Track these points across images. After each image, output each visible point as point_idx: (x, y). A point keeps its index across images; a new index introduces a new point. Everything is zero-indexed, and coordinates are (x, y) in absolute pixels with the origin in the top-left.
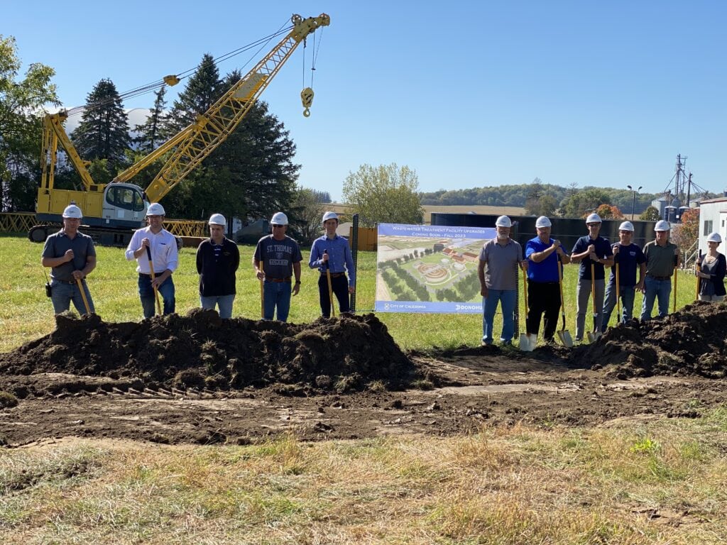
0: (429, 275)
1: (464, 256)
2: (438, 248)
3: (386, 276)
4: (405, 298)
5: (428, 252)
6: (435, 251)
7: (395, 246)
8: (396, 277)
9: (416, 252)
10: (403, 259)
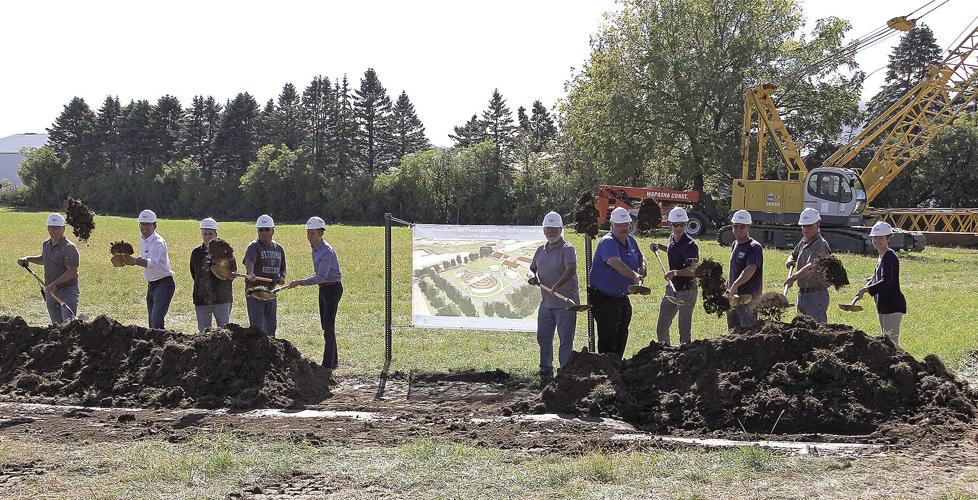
0: (476, 285)
1: (518, 262)
2: (486, 251)
3: (423, 286)
4: (446, 312)
5: (473, 257)
6: (482, 257)
7: (430, 251)
8: (435, 287)
9: (459, 258)
10: (442, 266)
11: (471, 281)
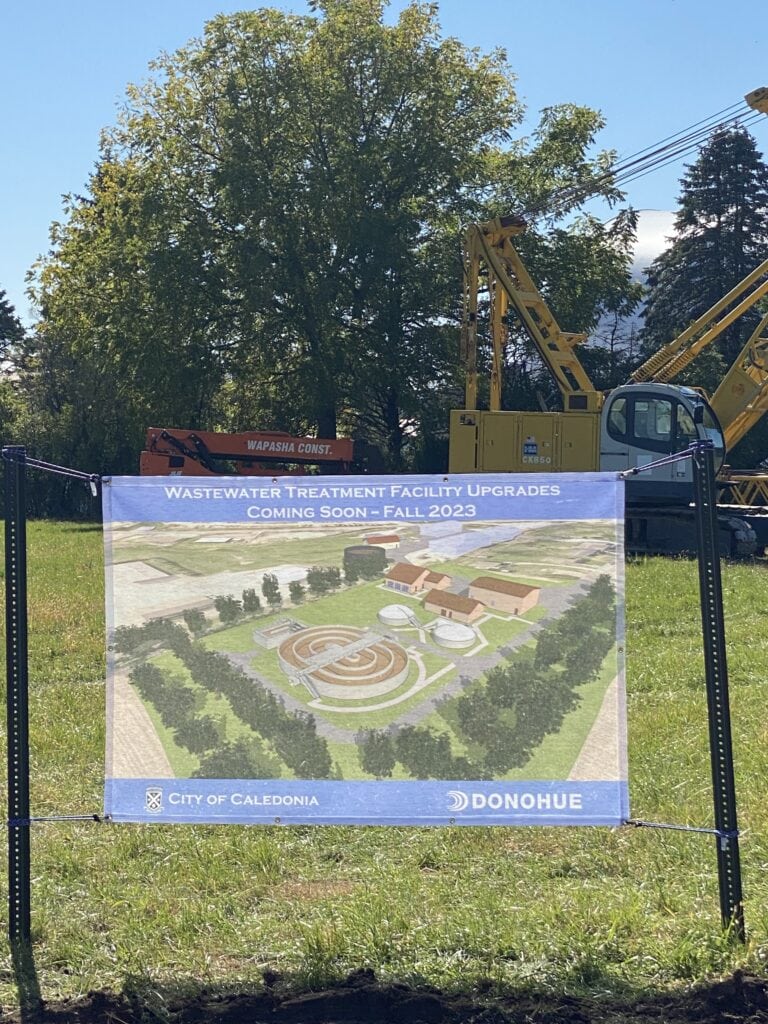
0: (333, 673)
1: (476, 593)
2: (365, 563)
3: (148, 682)
4: (232, 766)
5: (322, 581)
6: (351, 578)
7: (176, 562)
8: (189, 684)
9: (270, 586)
10: (212, 614)
11: (319, 661)
